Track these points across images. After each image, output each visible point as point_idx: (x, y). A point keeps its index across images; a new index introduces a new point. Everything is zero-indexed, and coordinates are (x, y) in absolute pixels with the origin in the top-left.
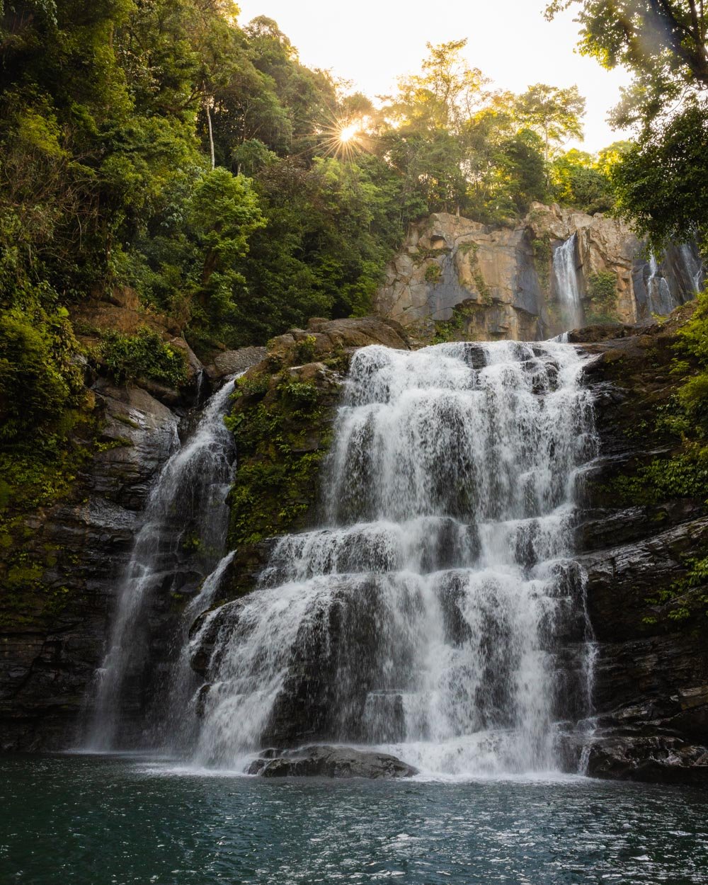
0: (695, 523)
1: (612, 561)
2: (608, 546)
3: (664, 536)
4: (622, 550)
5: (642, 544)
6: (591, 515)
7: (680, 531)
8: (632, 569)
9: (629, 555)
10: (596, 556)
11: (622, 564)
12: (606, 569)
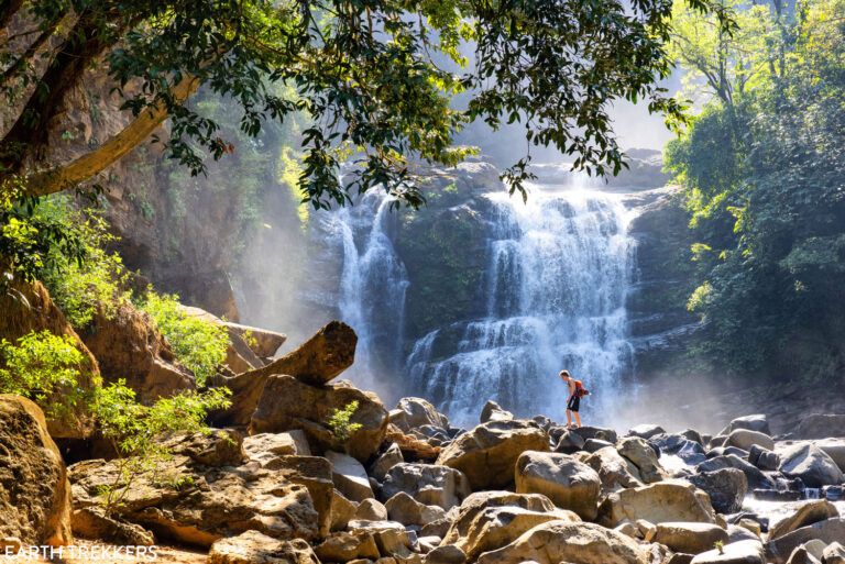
0: (690, 326)
1: (648, 343)
2: (645, 334)
3: (674, 331)
4: (652, 337)
5: (663, 335)
6: (635, 317)
7: (683, 330)
8: (658, 348)
9: (657, 340)
10: (639, 340)
11: (652, 345)
12: (644, 347)
